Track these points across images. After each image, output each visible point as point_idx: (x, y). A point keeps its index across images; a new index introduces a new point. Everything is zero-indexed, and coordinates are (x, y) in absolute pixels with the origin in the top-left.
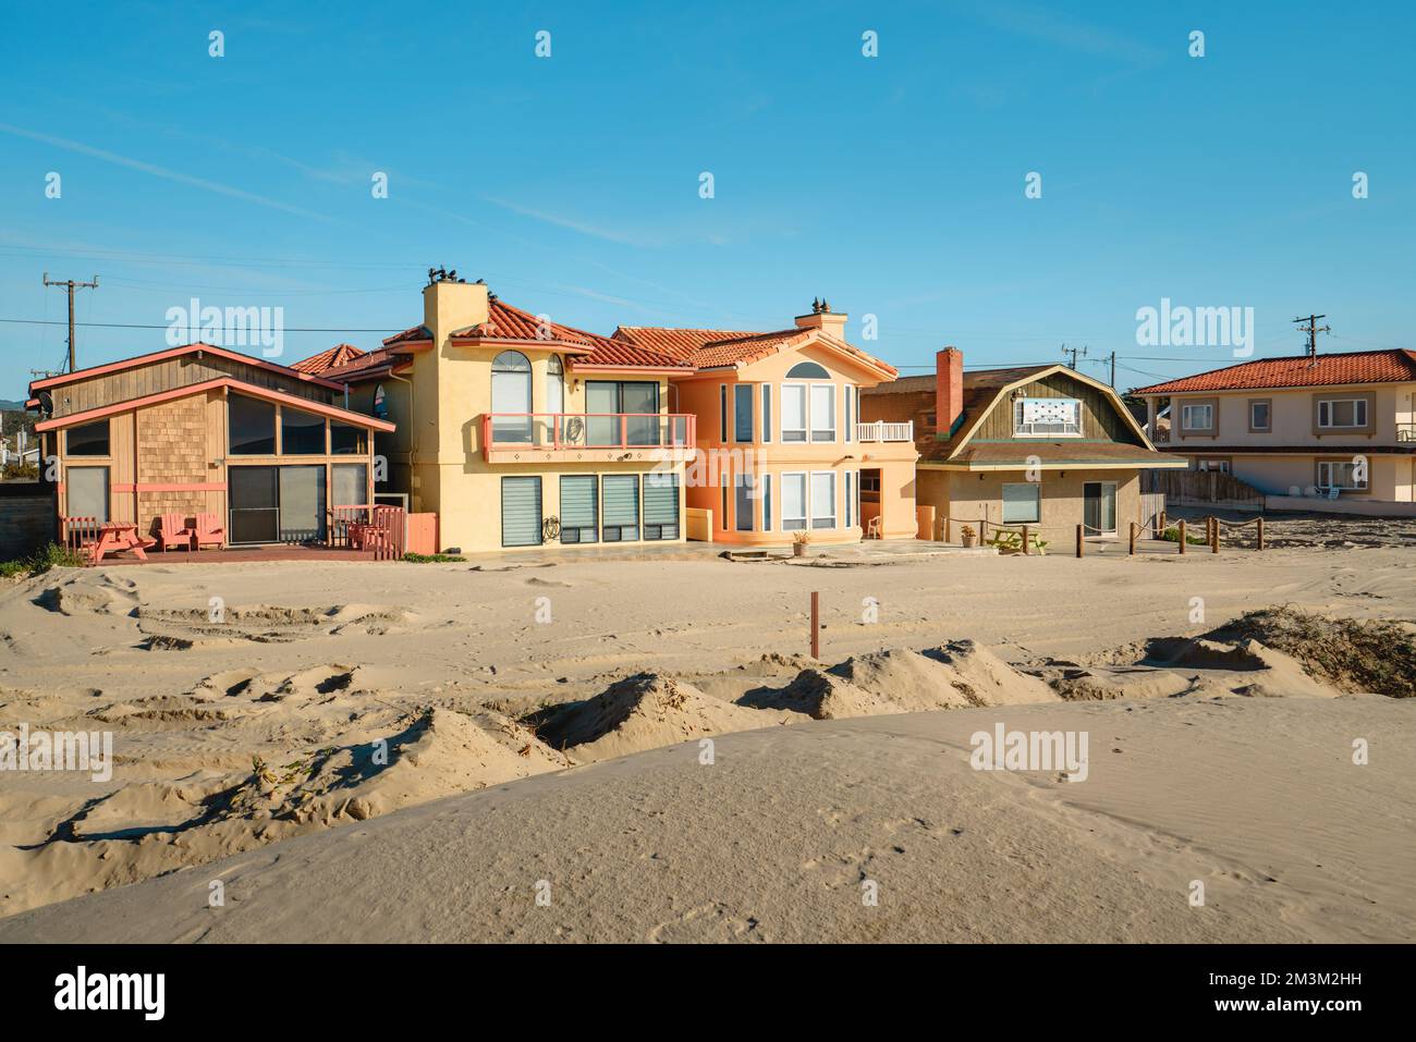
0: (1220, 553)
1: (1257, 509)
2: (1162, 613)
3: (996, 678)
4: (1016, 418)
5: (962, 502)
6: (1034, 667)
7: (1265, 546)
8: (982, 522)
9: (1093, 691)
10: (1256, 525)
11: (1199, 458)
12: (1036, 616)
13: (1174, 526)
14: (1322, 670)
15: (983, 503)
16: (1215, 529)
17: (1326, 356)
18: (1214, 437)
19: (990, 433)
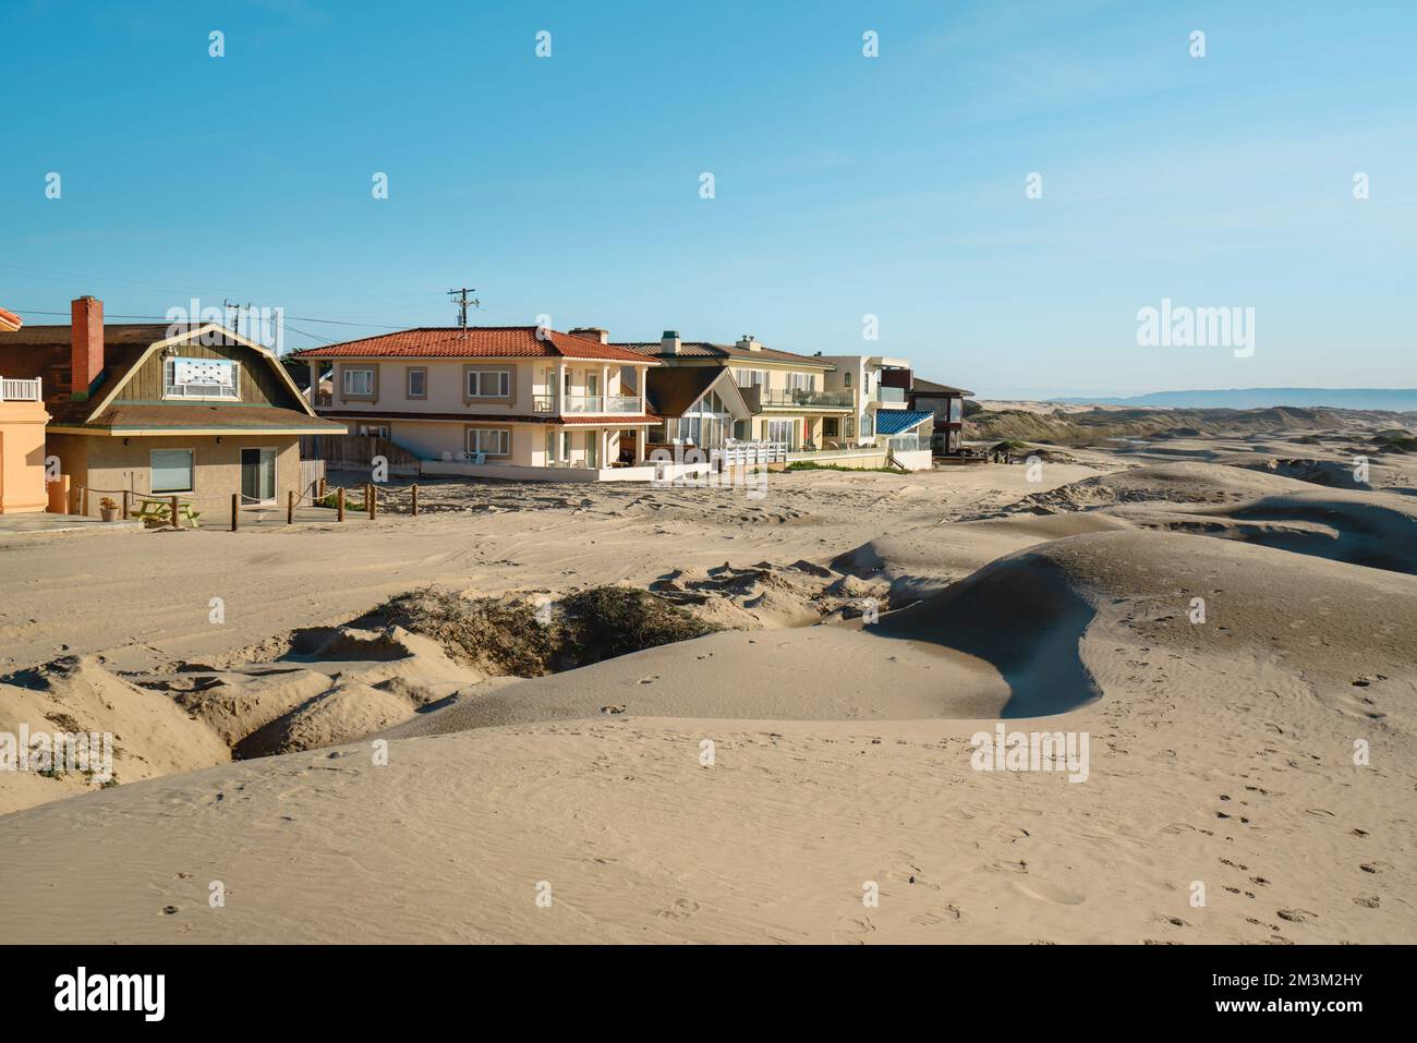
0: (377, 519)
1: (413, 473)
2: (310, 596)
3: (106, 701)
4: (166, 378)
5: (102, 471)
6: (161, 676)
7: (420, 511)
8: (126, 492)
9: (225, 703)
10: (411, 490)
11: (360, 423)
12: (173, 607)
13: (333, 492)
14: (463, 652)
15: (128, 470)
16: (373, 496)
17: (475, 329)
18: (374, 403)
19: (137, 392)
